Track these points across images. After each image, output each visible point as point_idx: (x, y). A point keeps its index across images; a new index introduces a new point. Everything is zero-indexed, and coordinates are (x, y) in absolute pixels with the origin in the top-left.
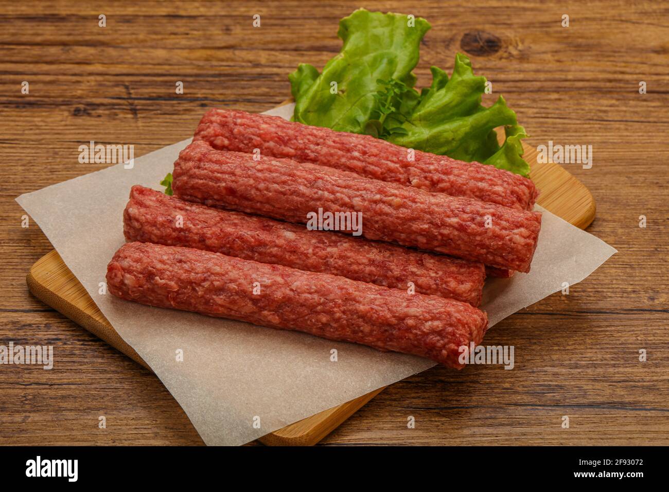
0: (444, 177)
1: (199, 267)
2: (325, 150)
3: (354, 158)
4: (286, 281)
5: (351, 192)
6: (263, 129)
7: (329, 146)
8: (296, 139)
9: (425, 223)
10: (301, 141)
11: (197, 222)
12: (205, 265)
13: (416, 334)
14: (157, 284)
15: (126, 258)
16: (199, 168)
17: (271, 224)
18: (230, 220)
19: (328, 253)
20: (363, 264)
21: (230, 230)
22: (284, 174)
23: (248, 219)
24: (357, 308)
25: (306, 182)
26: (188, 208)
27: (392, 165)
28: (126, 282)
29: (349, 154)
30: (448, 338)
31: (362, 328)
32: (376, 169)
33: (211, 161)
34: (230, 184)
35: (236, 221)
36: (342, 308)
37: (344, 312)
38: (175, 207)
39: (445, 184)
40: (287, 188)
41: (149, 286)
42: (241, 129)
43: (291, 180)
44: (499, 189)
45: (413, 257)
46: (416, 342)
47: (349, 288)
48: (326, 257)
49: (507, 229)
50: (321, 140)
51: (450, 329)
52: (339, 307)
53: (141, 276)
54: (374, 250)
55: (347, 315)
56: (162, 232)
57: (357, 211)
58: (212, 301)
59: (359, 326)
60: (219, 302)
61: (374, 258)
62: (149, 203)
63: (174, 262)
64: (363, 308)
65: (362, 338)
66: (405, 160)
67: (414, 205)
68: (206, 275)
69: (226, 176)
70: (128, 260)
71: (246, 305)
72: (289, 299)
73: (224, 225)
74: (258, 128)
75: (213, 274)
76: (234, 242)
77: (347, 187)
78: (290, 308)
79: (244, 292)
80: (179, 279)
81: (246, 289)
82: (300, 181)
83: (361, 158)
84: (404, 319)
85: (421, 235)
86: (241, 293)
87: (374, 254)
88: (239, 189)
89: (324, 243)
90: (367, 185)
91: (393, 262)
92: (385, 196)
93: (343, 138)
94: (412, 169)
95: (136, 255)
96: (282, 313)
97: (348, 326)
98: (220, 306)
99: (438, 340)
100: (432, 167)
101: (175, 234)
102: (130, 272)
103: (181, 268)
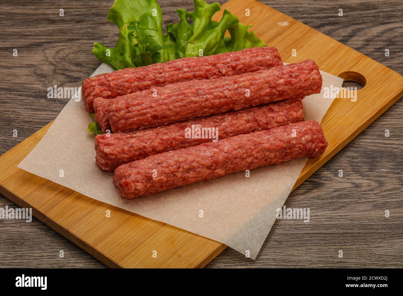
0: (237, 63)
1: (171, 162)
2: (167, 75)
3: (185, 72)
4: (220, 149)
5: (220, 89)
6: (127, 77)
7: (168, 71)
8: (148, 75)
9: (267, 89)
10: (151, 75)
11: (146, 141)
12: (174, 160)
13: (300, 147)
14: (154, 182)
15: (131, 175)
16: (129, 112)
17: (184, 124)
18: (161, 132)
19: (223, 126)
20: (244, 124)
21: (165, 137)
22: (178, 95)
23: (170, 127)
24: (264, 146)
25: (193, 95)
26: (135, 135)
27: (207, 68)
28: (138, 188)
29: (181, 71)
30: (316, 142)
31: (270, 156)
32: (201, 73)
33: (134, 105)
34: (153, 113)
35: (165, 131)
36: (256, 151)
37: (258, 152)
38: (128, 138)
39: (241, 66)
40: (185, 101)
41: (150, 184)
42: (114, 82)
43: (185, 97)
44: (268, 57)
45: (265, 109)
46: (301, 151)
47: (254, 139)
48: (224, 129)
49: (309, 74)
50: (161, 70)
51: (315, 136)
52: (254, 151)
53: (144, 181)
54: (244, 115)
55: (260, 153)
56: (130, 155)
57: (229, 98)
58: (186, 178)
59: (268, 156)
60: (191, 176)
61: (247, 118)
62: (112, 142)
63: (156, 165)
64: (266, 145)
65: (270, 161)
66: (212, 62)
67: (257, 82)
68: (178, 165)
69: (148, 110)
70: (132, 175)
71: (206, 171)
72: (227, 158)
73: (160, 136)
74: (124, 78)
75: (181, 162)
76: (171, 143)
77: (217, 87)
78: (229, 162)
79: (202, 165)
80: (165, 173)
81: (203, 163)
82: (189, 95)
83: (189, 70)
84: (290, 142)
85: (266, 96)
86: (201, 166)
87: (246, 116)
88: (159, 114)
89: (218, 122)
90: (226, 82)
91: (258, 116)
92: (239, 84)
93: (173, 64)
94: (219, 65)
95: (135, 171)
96: (226, 167)
97: (262, 158)
98: (192, 178)
99: (311, 145)
100: (228, 60)
101: (137, 153)
102: (138, 182)
103: (163, 167)
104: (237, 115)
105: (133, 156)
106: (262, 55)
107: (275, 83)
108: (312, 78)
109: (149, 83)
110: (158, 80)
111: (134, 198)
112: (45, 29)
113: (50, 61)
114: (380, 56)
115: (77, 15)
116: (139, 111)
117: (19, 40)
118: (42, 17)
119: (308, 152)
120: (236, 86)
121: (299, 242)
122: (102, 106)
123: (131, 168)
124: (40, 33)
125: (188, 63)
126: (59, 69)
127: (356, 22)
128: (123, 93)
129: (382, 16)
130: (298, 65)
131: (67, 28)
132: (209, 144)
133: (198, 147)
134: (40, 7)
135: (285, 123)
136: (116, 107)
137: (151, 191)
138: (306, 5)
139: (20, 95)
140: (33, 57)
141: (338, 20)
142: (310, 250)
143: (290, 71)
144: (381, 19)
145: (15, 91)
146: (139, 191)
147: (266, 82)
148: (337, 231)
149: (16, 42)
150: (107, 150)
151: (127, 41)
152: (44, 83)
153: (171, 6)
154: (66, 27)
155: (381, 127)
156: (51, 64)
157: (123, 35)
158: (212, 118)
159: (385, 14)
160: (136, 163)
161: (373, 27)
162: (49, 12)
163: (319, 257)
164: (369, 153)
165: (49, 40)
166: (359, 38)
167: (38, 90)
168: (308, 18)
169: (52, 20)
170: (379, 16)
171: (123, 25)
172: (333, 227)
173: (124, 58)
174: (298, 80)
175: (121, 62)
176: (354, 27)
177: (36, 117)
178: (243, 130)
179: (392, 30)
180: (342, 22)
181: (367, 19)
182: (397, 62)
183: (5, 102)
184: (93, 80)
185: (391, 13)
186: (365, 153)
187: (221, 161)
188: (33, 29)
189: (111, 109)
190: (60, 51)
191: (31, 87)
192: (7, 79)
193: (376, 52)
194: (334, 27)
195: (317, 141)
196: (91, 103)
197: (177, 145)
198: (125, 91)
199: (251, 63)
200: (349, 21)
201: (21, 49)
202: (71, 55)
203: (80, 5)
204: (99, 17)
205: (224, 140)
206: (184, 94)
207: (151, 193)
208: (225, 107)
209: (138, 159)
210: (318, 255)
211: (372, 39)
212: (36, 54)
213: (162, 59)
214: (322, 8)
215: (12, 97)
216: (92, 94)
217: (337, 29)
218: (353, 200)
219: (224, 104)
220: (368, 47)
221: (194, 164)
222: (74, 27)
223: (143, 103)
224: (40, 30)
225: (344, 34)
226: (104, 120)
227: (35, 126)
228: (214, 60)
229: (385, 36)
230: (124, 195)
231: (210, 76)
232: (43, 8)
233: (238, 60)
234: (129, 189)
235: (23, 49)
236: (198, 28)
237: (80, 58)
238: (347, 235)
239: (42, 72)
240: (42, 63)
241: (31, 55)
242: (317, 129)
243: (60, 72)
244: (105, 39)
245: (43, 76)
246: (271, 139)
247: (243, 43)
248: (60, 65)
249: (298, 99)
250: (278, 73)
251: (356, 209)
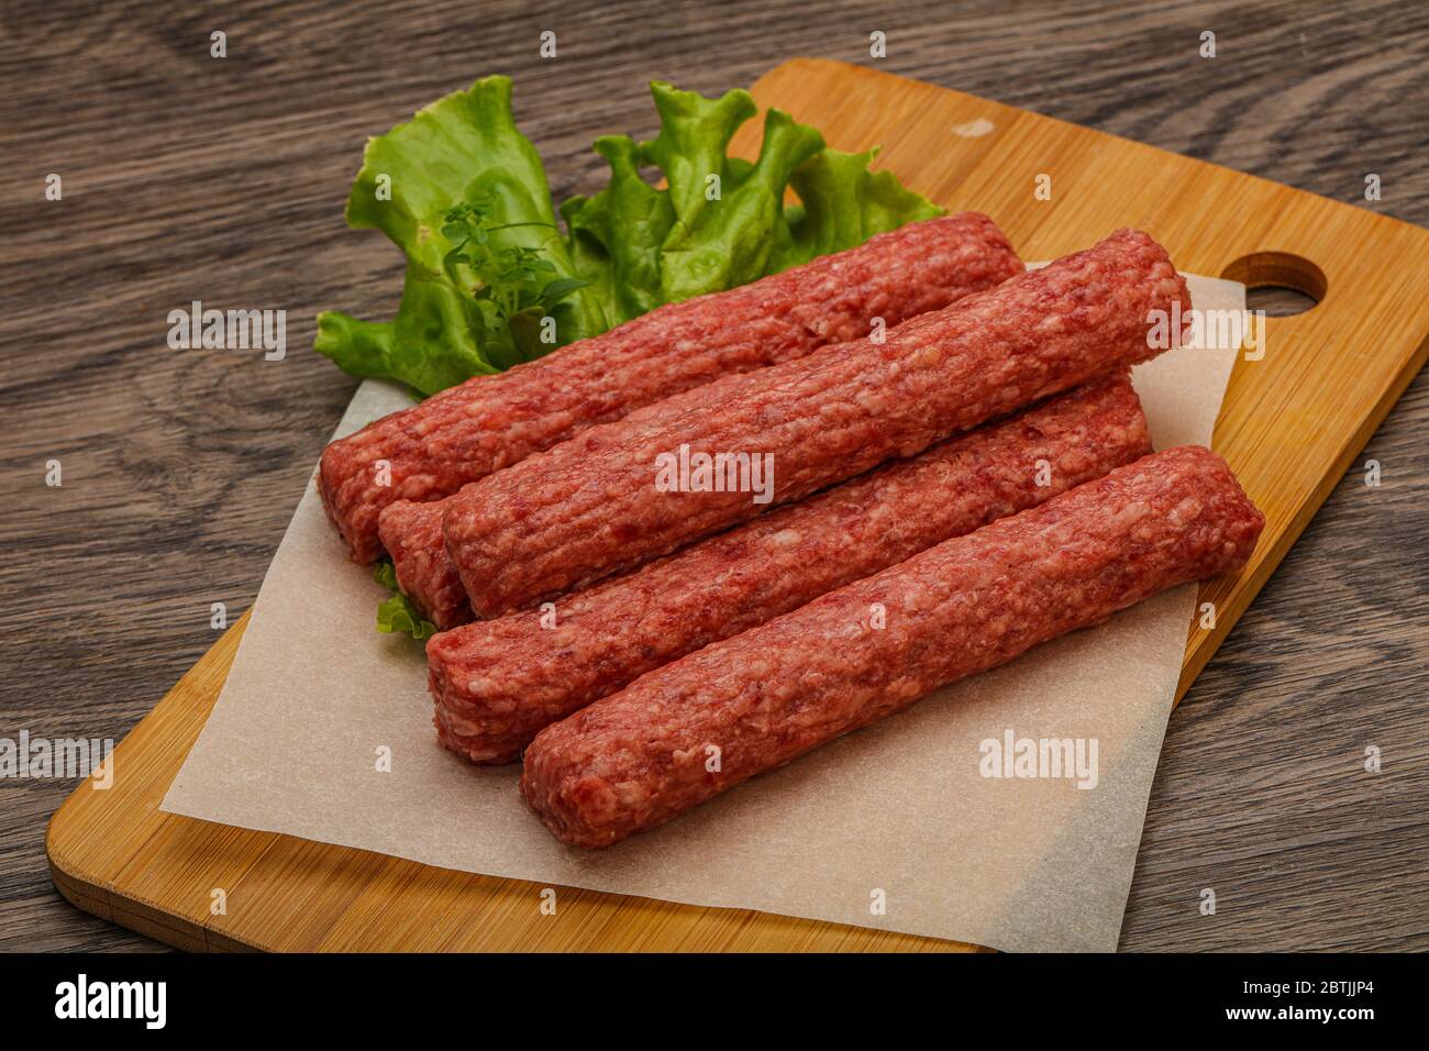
0: (864, 288)
1: (725, 682)
2: (623, 375)
3: (686, 355)
4: (888, 604)
5: (841, 390)
6: (481, 412)
7: (625, 363)
8: (554, 390)
9: (1005, 361)
10: (566, 389)
11: (614, 624)
12: (734, 674)
13: (1168, 548)
14: (683, 766)
15: (592, 756)
16: (531, 531)
17: (733, 541)
18: (658, 584)
19: (878, 522)
20: (946, 501)
21: (680, 599)
23: (686, 560)
24: (1041, 568)
25: (748, 427)
27: (761, 325)
28: (629, 799)
29: (672, 354)
30: (1221, 517)
31: (1069, 599)
32: (742, 347)
33: (544, 504)
34: (617, 521)
35: (673, 578)
36: (1017, 588)
37: (1024, 592)
39: (878, 298)
41: (667, 780)
43: (722, 440)
44: (967, 251)
45: (1009, 434)
46: (1173, 562)
47: (999, 545)
48: (880, 532)
49: (1141, 279)
50: (600, 364)
51: (1215, 499)
52: (1011, 588)
53: (643, 771)
54: (941, 467)
55: (1034, 593)
56: (565, 687)
57: (879, 415)
58: (791, 730)
59: (1062, 600)
60: (807, 721)
61: (954, 478)
62: (492, 652)
63: (674, 705)
64: (1051, 562)
65: (1073, 618)
66: (776, 302)
67: (964, 341)
68: (752, 689)
69: (599, 511)
70: (598, 758)
71: (854, 694)
72: (921, 633)
73: (661, 599)
74: (470, 416)
75: (762, 678)
76: (705, 615)
77: (826, 385)
78: (932, 648)
79: (839, 673)
80: (714, 728)
81: (839, 666)
82: (735, 430)
83: (698, 346)
84: (1129, 534)
85: (1008, 385)
86: (834, 679)
87: (948, 473)
88: (641, 518)
89: (853, 511)
90: (857, 360)
91: (993, 463)
92: (903, 358)
93: (635, 334)
94: (800, 309)
95: (602, 740)
96: (922, 667)
97: (1044, 611)
98: (811, 727)
99: (1208, 534)
100: (830, 285)
101: (591, 674)
102: (623, 778)
103: (699, 707)
104: (914, 472)
105: (576, 688)
106: (946, 248)
107: (1032, 335)
108: (1154, 293)
109: (565, 415)
110: (594, 402)
111: (615, 842)
112: (114, 301)
113: (166, 412)
114: (1343, 183)
115: (217, 231)
116: (564, 520)
117: (31, 359)
118: (92, 260)
119: (1200, 560)
120: (894, 367)
121: (1246, 892)
122: (416, 531)
123: (588, 731)
124: (101, 318)
125: (690, 319)
126: (206, 434)
127: (1222, 81)
128: (479, 469)
129: (1307, 44)
130: (1093, 255)
131: (192, 282)
132: (841, 593)
133: (806, 613)
134: (74, 227)
135: (1091, 472)
136: (477, 522)
137: (672, 804)
138: (1030, 53)
139: (88, 553)
140: (97, 407)
141: (1156, 84)
142: (1296, 914)
143: (1073, 282)
144: (1309, 56)
145: (66, 543)
146: (634, 811)
147: (999, 337)
148: (1372, 828)
149: (21, 366)
150: (479, 684)
151: (444, 283)
152: (165, 494)
153: (548, 138)
154: (190, 278)
155: (1418, 429)
156: (170, 419)
157: (427, 264)
158: (829, 500)
159: (1318, 36)
160: (599, 711)
161: (1286, 88)
162: (110, 238)
163: (1335, 933)
164: (1403, 527)
165: (139, 340)
166: (1248, 133)
167: (148, 523)
168: (1052, 96)
169: (131, 264)
170: (1297, 45)
171: (414, 230)
172: (1351, 813)
173: (448, 346)
174: (1108, 308)
175: (437, 362)
176: (1222, 100)
177: (170, 621)
178: (948, 523)
179: (1356, 85)
180: (1172, 89)
181: (1260, 65)
182: (1411, 194)
183: (39, 590)
184: (359, 446)
185: (1335, 29)
186: (1389, 530)
187: (900, 648)
188: (71, 311)
189: (462, 531)
190: (190, 367)
191: (119, 518)
192: (26, 503)
193: (1324, 171)
194: (1150, 112)
195: (1223, 513)
196: (371, 529)
197: (725, 622)
198: (483, 462)
199: (914, 281)
200: (1197, 82)
201: (47, 387)
202: (237, 376)
203: (219, 194)
204: (302, 224)
205: (895, 570)
206: (715, 429)
207: (672, 811)
208: (868, 452)
209: (598, 697)
210: (1331, 926)
211: (1297, 128)
212: (108, 394)
213: (583, 327)
214: (1089, 52)
215: (61, 566)
216: (366, 494)
217: (1163, 117)
218: (1394, 706)
219: (865, 440)
220: (1290, 158)
221: (811, 676)
222: (218, 274)
223: (576, 488)
224: (96, 310)
225: (1193, 130)
226: (436, 580)
227: (173, 653)
228: (779, 295)
229: (1339, 113)
230: (578, 838)
231: (775, 352)
232: (90, 230)
233: (865, 279)
234: (596, 812)
235: (55, 386)
236: (690, 192)
237: (269, 379)
238: (1410, 833)
239: (147, 456)
240: (137, 422)
241: (86, 403)
242: (1217, 473)
243: (211, 442)
244: (341, 295)
245: (150, 468)
246: (1063, 537)
247: (857, 217)
248: (203, 419)
249: (1115, 377)
250: (1034, 294)
251: (1415, 735)
